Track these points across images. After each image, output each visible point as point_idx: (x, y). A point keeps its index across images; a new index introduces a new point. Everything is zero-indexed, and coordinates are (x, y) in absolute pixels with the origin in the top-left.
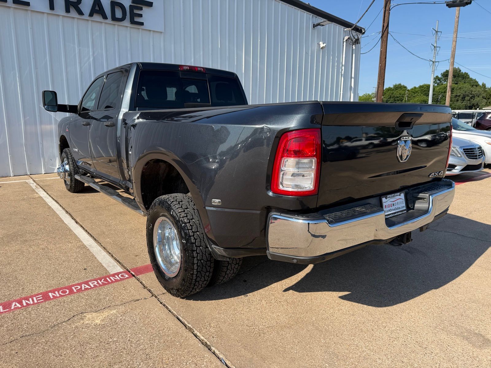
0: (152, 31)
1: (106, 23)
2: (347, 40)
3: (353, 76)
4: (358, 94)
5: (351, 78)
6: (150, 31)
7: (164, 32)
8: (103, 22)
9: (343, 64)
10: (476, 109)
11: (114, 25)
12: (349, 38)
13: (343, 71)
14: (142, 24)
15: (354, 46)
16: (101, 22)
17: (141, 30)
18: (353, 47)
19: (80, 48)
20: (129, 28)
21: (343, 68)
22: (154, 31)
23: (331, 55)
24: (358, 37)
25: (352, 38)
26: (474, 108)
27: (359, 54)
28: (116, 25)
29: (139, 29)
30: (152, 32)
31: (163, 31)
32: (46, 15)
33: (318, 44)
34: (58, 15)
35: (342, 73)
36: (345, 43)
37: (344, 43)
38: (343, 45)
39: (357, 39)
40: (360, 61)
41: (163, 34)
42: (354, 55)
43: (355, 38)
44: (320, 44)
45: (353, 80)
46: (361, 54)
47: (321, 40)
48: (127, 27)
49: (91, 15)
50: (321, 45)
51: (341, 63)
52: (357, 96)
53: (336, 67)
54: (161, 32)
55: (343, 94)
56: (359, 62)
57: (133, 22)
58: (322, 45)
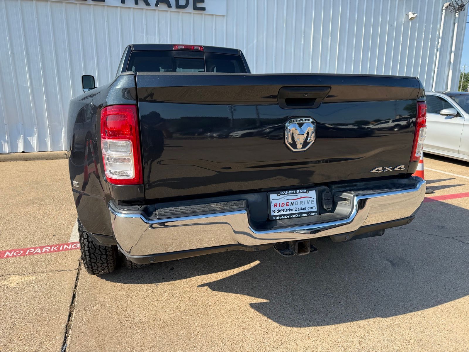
0: (214, 15)
1: (171, 11)
2: (447, 8)
3: (453, 49)
4: (459, 70)
5: (451, 52)
6: (213, 15)
7: (226, 15)
8: (169, 10)
9: (441, 35)
11: (179, 12)
12: (449, 5)
13: (440, 44)
14: (204, 9)
15: (457, 13)
16: (167, 11)
17: (203, 15)
18: (455, 15)
19: (148, 36)
20: (192, 14)
21: (440, 40)
22: (217, 15)
23: (424, 26)
24: (462, 3)
25: (455, 4)
27: (465, 21)
29: (202, 14)
30: (214, 16)
31: (225, 15)
32: (119, 9)
33: (406, 14)
34: (130, 8)
35: (439, 47)
36: (444, 11)
37: (442, 12)
38: (442, 14)
39: (461, 6)
40: (464, 31)
41: (225, 17)
42: (456, 25)
43: (458, 4)
44: (409, 15)
45: (453, 54)
46: (467, 23)
47: (411, 10)
48: (191, 13)
49: (157, 5)
50: (410, 16)
51: (437, 35)
52: (459, 72)
53: (430, 41)
54: (224, 16)
55: (438, 71)
56: (463, 32)
57: (195, 8)
58: (411, 15)
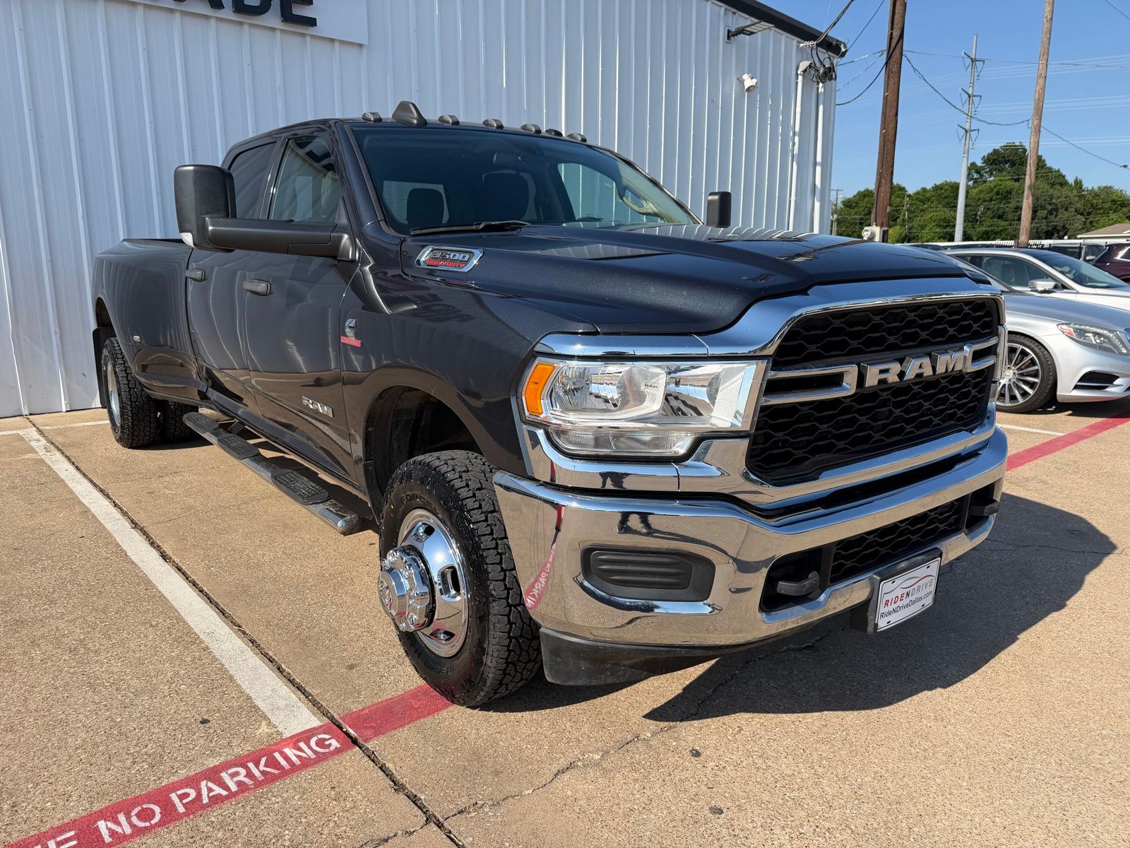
0: (337, 40)
1: (219, 19)
2: (805, 71)
3: (819, 159)
4: (829, 201)
5: (815, 164)
6: (332, 40)
7: (367, 44)
8: (212, 15)
9: (797, 129)
10: (1062, 238)
11: (241, 23)
12: (810, 66)
13: (796, 147)
14: (312, 22)
15: (821, 85)
16: (207, 17)
17: (308, 38)
18: (818, 88)
20: (278, 33)
21: (797, 139)
22: (342, 42)
23: (769, 107)
24: (832, 64)
25: (818, 64)
26: (1056, 235)
27: (832, 104)
28: (246, 23)
29: (303, 35)
30: (337, 44)
31: (365, 42)
33: (738, 79)
35: (795, 153)
36: (800, 78)
37: (797, 79)
38: (797, 83)
39: (830, 68)
40: (834, 122)
41: (365, 50)
42: (821, 108)
43: (824, 66)
44: (744, 80)
45: (818, 169)
46: (837, 106)
47: (746, 70)
48: (273, 29)
50: (745, 83)
51: (791, 128)
52: (829, 203)
53: (780, 138)
54: (361, 46)
55: (796, 201)
56: (831, 123)
57: (288, 17)
58: (748, 82)
